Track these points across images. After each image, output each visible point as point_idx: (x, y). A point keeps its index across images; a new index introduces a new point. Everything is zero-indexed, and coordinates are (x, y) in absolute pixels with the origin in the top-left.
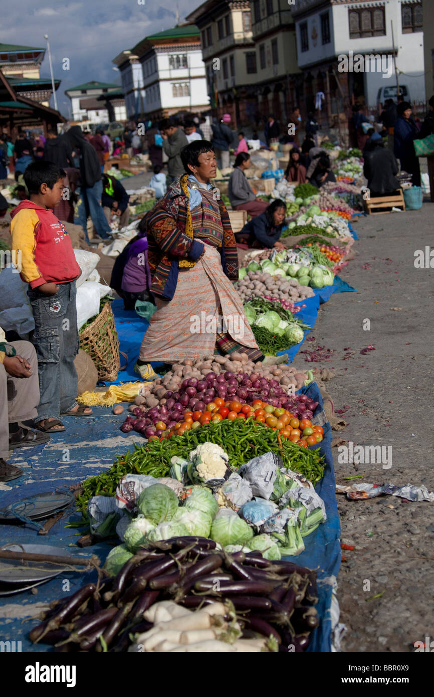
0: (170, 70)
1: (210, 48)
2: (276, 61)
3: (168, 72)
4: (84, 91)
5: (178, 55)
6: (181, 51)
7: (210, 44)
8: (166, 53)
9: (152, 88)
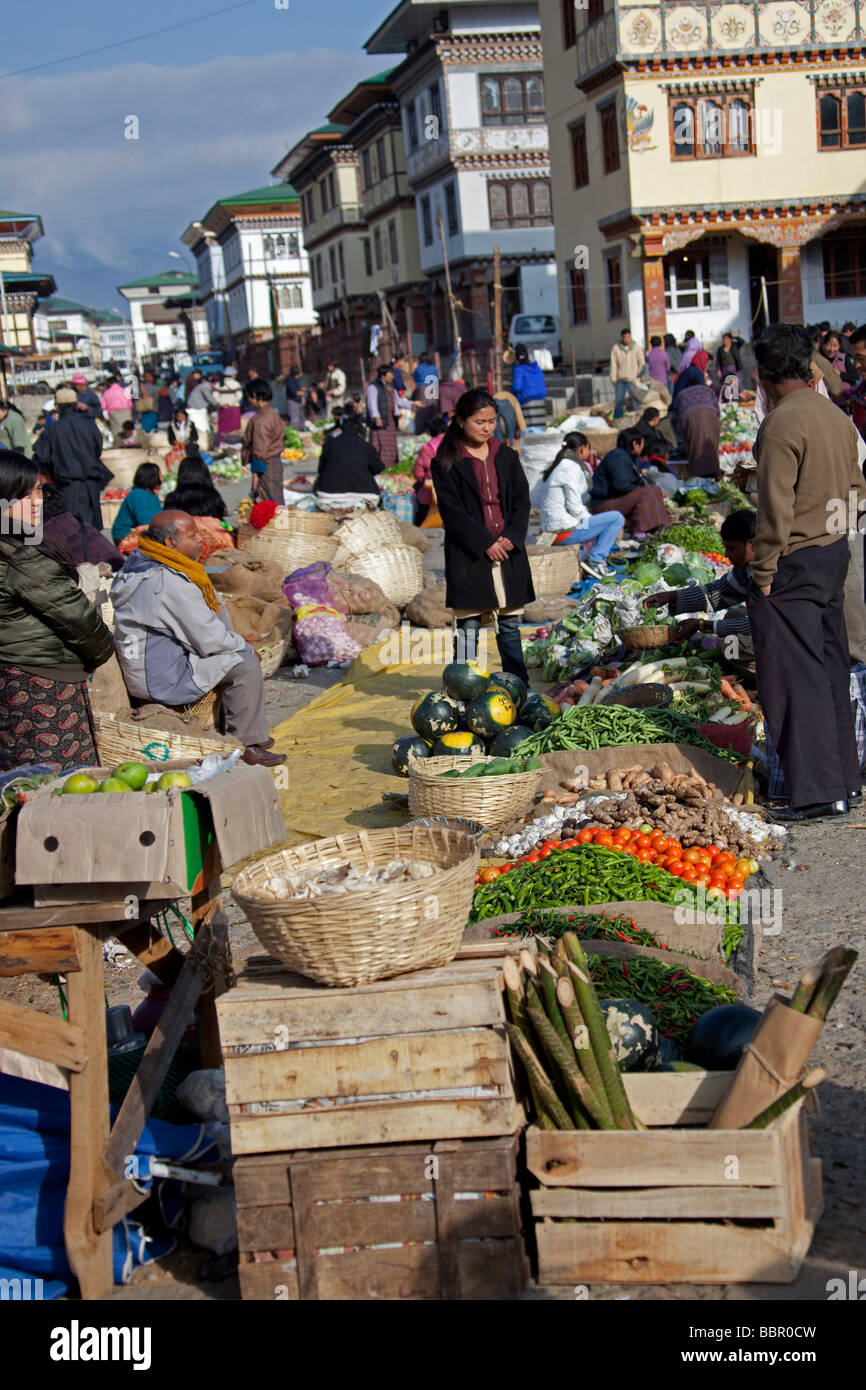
0: (265, 260)
1: (312, 227)
2: (395, 260)
3: (262, 264)
4: (154, 289)
5: (280, 235)
6: (286, 226)
7: (312, 219)
8: (258, 231)
9: (236, 290)
